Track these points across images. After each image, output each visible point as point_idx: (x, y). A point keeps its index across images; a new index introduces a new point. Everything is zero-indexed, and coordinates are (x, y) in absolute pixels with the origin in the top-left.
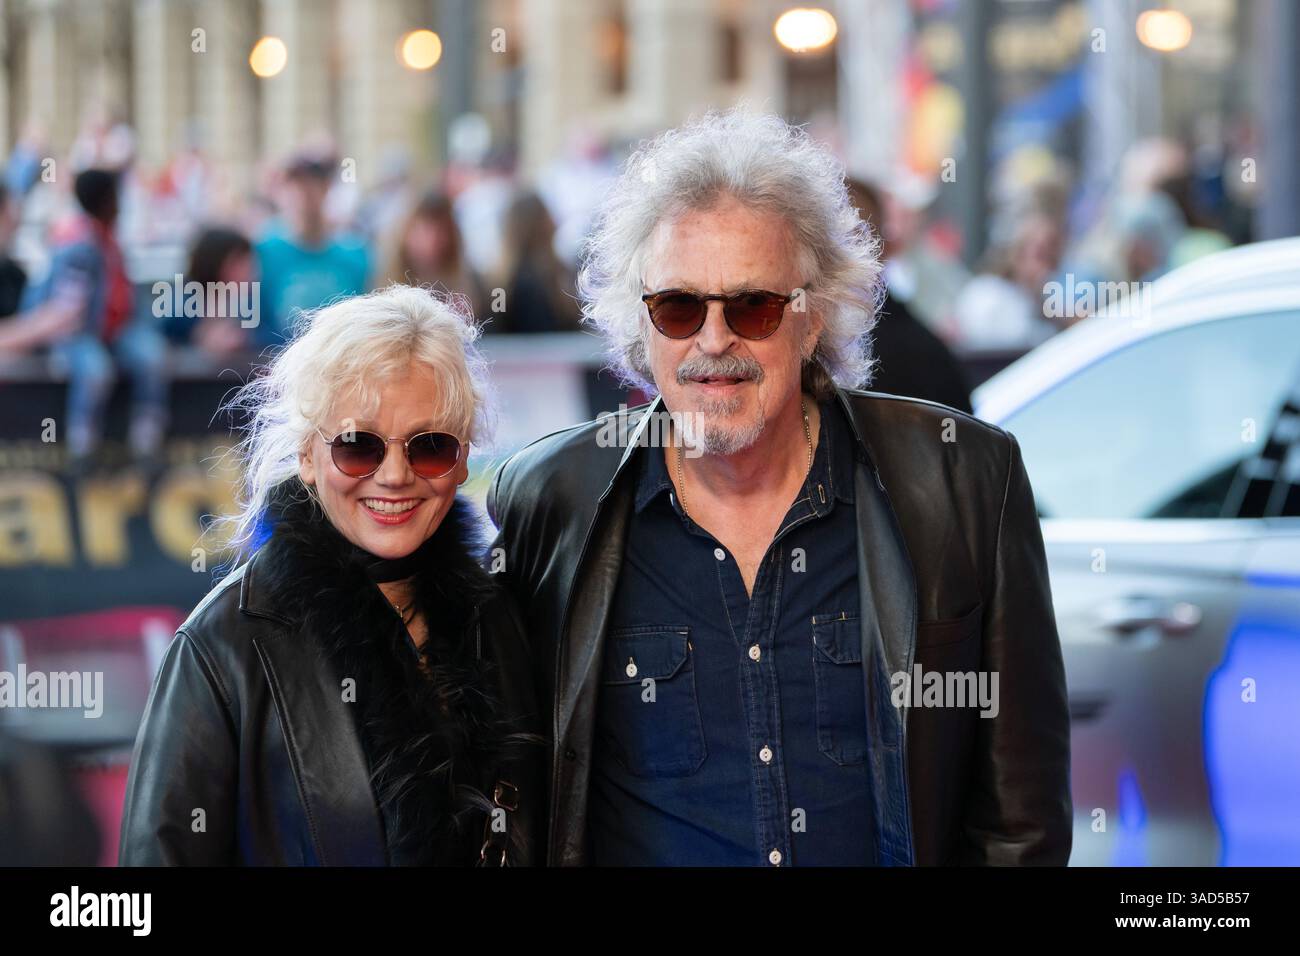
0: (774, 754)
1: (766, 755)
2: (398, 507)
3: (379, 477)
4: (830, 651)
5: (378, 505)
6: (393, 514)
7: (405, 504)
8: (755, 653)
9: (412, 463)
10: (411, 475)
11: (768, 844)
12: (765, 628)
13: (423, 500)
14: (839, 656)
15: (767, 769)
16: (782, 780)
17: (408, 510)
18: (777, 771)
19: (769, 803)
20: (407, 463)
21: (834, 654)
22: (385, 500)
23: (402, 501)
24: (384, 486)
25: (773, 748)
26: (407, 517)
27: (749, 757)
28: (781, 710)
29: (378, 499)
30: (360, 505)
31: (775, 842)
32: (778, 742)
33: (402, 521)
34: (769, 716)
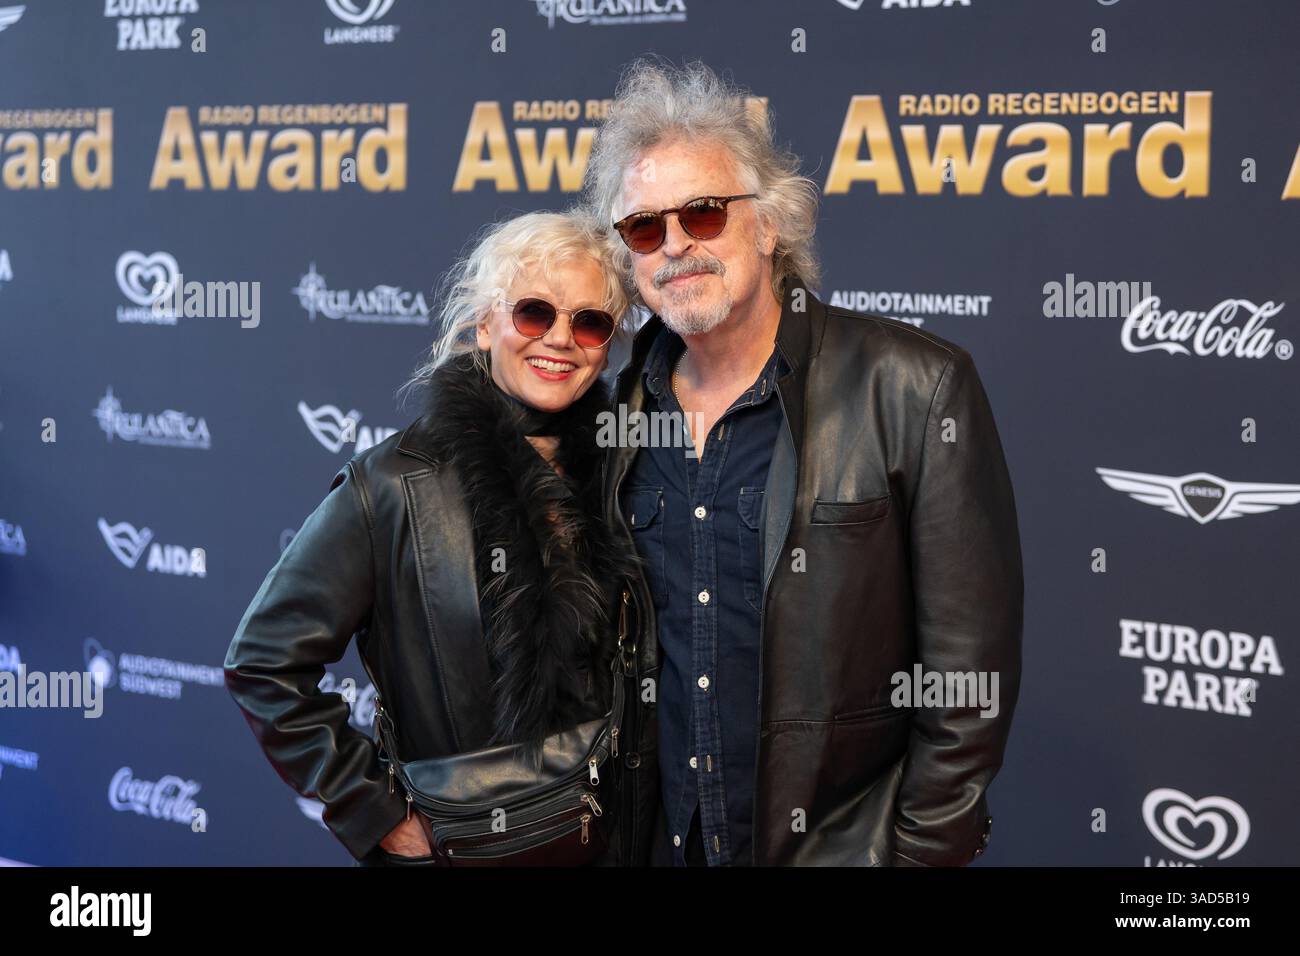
0: (711, 597)
1: (704, 597)
2: (558, 367)
3: (547, 339)
4: (748, 517)
5: (542, 363)
6: (553, 372)
7: (564, 365)
8: (700, 512)
9: (574, 334)
10: (573, 342)
11: (699, 671)
12: (709, 492)
13: (577, 367)
14: (753, 522)
15: (703, 609)
16: (715, 619)
17: (564, 372)
18: (711, 611)
19: (702, 636)
20: (571, 332)
21: (749, 520)
22: (549, 359)
23: (562, 362)
24: (549, 346)
25: (710, 592)
26: (565, 376)
27: (691, 598)
28: (717, 561)
29: (543, 358)
30: (526, 363)
31: (705, 669)
32: (714, 587)
33: (561, 379)
34: (708, 565)
